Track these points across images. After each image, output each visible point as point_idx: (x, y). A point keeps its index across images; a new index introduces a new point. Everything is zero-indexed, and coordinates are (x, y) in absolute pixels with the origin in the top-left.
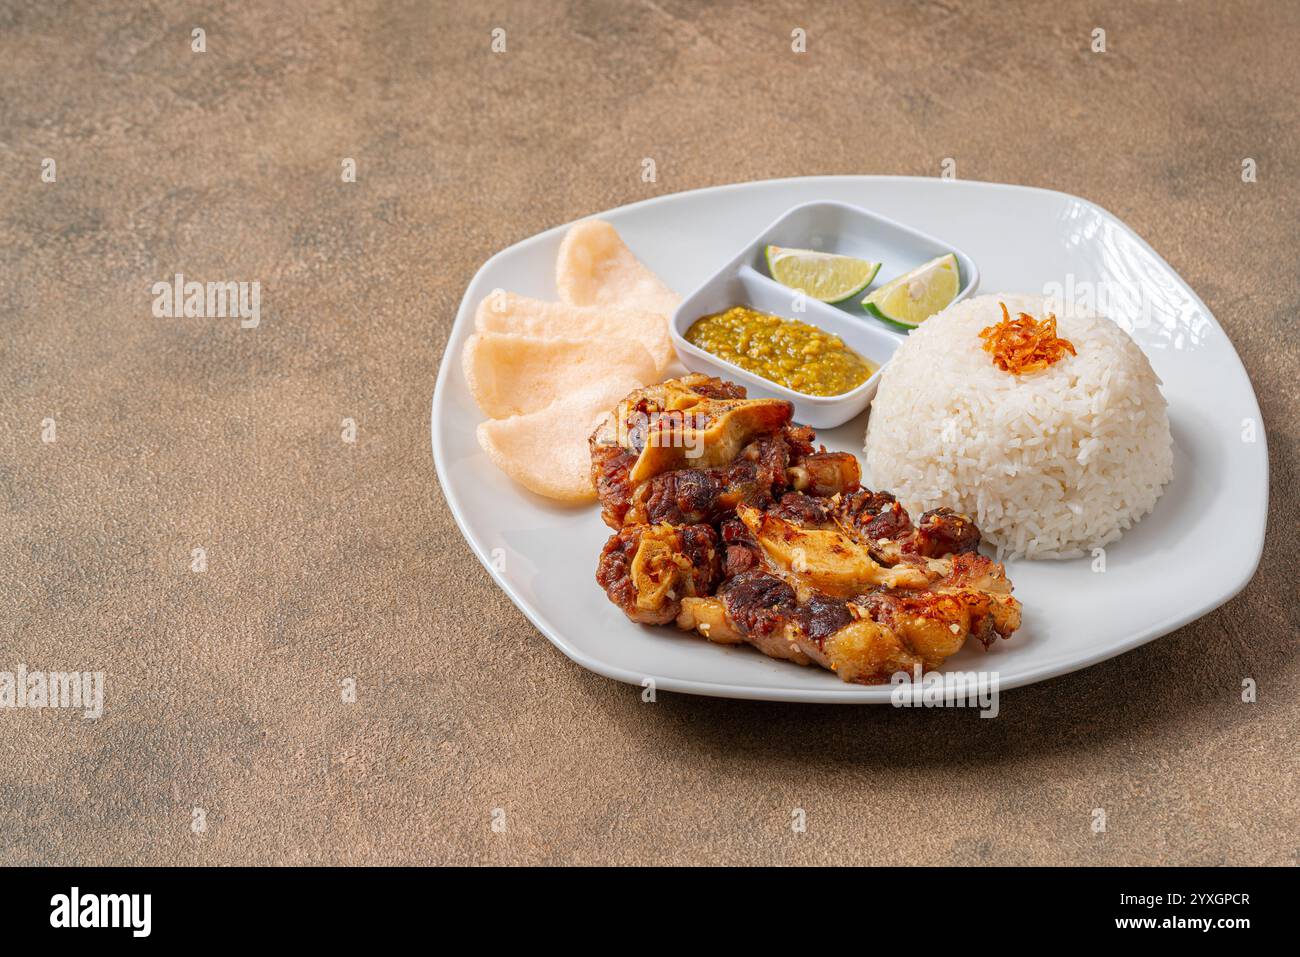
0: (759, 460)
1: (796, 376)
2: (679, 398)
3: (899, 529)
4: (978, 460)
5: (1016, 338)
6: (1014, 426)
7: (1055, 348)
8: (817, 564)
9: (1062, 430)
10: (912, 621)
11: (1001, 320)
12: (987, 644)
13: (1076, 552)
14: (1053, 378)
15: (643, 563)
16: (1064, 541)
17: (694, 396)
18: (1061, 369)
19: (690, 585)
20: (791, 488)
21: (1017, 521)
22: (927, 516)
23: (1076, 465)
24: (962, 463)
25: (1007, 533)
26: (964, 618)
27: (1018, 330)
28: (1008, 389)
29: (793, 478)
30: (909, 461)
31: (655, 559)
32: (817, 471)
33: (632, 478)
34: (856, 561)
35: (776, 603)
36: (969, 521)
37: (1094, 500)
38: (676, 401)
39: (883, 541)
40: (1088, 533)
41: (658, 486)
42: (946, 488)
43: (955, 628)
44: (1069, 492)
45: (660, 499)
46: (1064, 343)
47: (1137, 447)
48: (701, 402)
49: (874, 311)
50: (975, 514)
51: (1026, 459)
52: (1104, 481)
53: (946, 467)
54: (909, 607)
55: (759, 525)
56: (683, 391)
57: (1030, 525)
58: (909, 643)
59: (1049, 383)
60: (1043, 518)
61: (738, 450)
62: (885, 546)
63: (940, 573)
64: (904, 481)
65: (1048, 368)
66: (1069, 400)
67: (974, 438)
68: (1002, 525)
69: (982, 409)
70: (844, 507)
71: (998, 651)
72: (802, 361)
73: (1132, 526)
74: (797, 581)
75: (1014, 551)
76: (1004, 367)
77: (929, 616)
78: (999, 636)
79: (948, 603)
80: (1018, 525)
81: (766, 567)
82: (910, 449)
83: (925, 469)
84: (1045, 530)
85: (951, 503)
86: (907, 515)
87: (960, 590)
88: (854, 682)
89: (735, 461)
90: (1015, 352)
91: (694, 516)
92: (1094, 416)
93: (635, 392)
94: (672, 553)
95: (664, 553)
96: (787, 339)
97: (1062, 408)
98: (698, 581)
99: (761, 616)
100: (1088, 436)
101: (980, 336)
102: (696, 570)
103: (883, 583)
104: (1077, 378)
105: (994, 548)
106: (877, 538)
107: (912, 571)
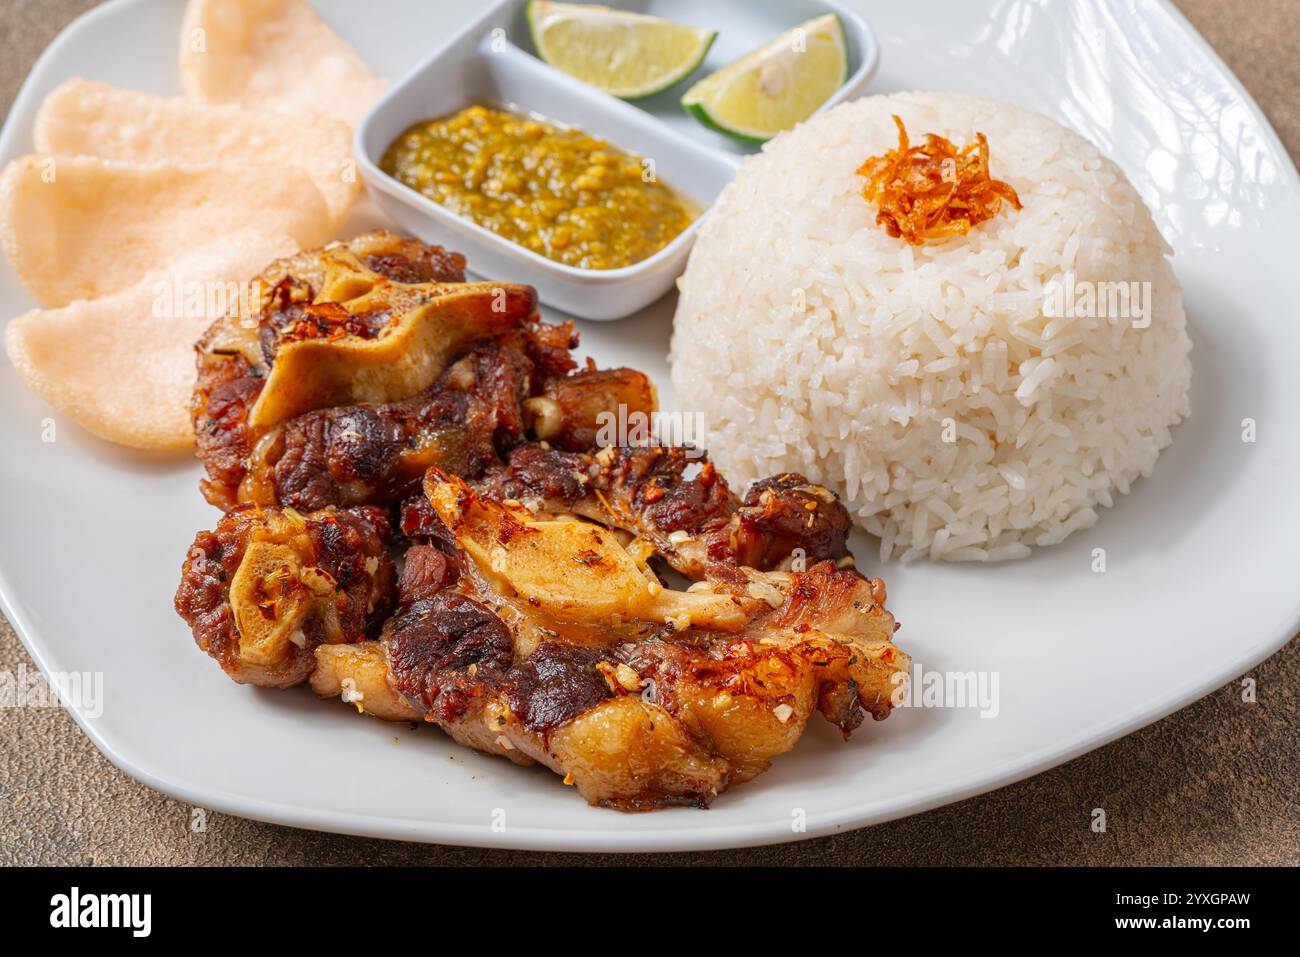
0: (472, 389)
1: (560, 230)
2: (341, 280)
3: (707, 514)
4: (845, 394)
5: (918, 178)
6: (906, 338)
7: (983, 198)
8: (552, 586)
9: (991, 346)
10: (709, 699)
11: (896, 145)
12: (847, 730)
13: (1016, 548)
14: (977, 252)
15: (250, 584)
16: (995, 531)
17: (367, 276)
18: (993, 236)
19: (333, 623)
20: (532, 436)
21: (913, 499)
22: (758, 489)
23: (1014, 406)
24: (819, 400)
25: (897, 517)
26: (803, 692)
27: (924, 163)
28: (899, 271)
29: (535, 417)
30: (731, 390)
31: (270, 578)
32: (576, 406)
33: (252, 423)
34: (622, 581)
35: (475, 660)
36: (830, 499)
37: (1048, 462)
38: (335, 286)
39: (678, 537)
40: (1037, 517)
41: (296, 435)
42: (795, 439)
43: (783, 712)
44: (1002, 450)
45: (298, 459)
46: (1000, 188)
47: (1124, 370)
48: (376, 288)
49: (701, 115)
50: (843, 484)
51: (926, 395)
52: (1064, 432)
53: (791, 403)
54: (702, 674)
55: (457, 514)
56: (349, 266)
57: (937, 505)
58: (702, 737)
59: (971, 261)
60: (958, 495)
61: (438, 370)
62: (681, 545)
63: (769, 599)
64: (726, 422)
65: (972, 231)
66: (1006, 291)
67: (839, 357)
68: (888, 504)
69: (853, 306)
70: (617, 471)
71: (868, 741)
72: (571, 204)
73: (1114, 500)
74: (519, 614)
75: (910, 546)
76: (895, 230)
77: (737, 692)
78: (868, 715)
79: (775, 664)
80: (915, 505)
81: (470, 587)
82: (734, 369)
83: (758, 406)
84: (961, 513)
85: (801, 465)
86: (724, 486)
87: (799, 638)
88: (606, 806)
89: (431, 392)
90: (916, 203)
91: (356, 490)
92: (1048, 320)
93: (276, 264)
94: (300, 567)
95: (285, 568)
96: (550, 163)
97: (990, 308)
98: (346, 616)
99: (448, 683)
100: (1035, 353)
101: (859, 172)
102: (342, 596)
103: (668, 620)
104: (1022, 250)
105: (876, 541)
106: (670, 530)
107: (720, 598)
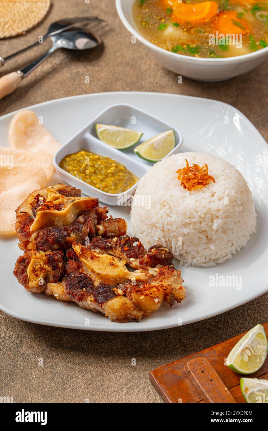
0: (84, 223)
1: (104, 183)
2: (52, 196)
3: (139, 254)
4: (172, 226)
5: (190, 174)
6: (187, 213)
7: (206, 179)
8: (103, 270)
9: (207, 216)
10: (139, 297)
11: (186, 166)
12: (171, 305)
13: (212, 264)
14: (204, 193)
15: (32, 268)
16: (207, 259)
17: (58, 195)
18: (208, 189)
19: (51, 278)
20: (97, 234)
21: (188, 251)
22: (151, 248)
23: (212, 230)
24: (166, 227)
25: (184, 255)
26: (161, 296)
27: (192, 171)
28: (186, 197)
29: (98, 230)
30: (145, 224)
31: (37, 267)
32: (108, 227)
33: (31, 230)
34: (119, 270)
35: (85, 287)
36: (168, 251)
37: (220, 243)
38: (51, 197)
39: (132, 259)
40: (217, 256)
41: (41, 233)
42: (160, 237)
43: (156, 300)
44: (209, 240)
45: (42, 239)
46: (210, 177)
47: (239, 222)
48: (61, 198)
49: (138, 154)
50: (171, 247)
51: (192, 227)
52: (224, 236)
53: (159, 228)
54: (138, 291)
55: (81, 253)
56: (54, 192)
57: (193, 253)
58: (138, 306)
59: (203, 195)
60: (199, 250)
61: (75, 218)
62: (133, 261)
63: (153, 274)
64: (144, 232)
65: (203, 188)
66: (211, 202)
67: (171, 217)
68: (182, 252)
69: (175, 205)
70: (118, 243)
71: (176, 308)
72: (107, 176)
73: (236, 252)
74: (95, 277)
75: (187, 263)
76: (185, 187)
77: (146, 295)
78: (176, 302)
79: (155, 289)
80: (188, 253)
81: (83, 270)
82: (146, 219)
83: (152, 228)
84: (200, 255)
85: (162, 242)
86: (143, 247)
87: (160, 283)
88: (115, 321)
89: (73, 223)
90: (190, 181)
91: (56, 247)
92: (221, 209)
93: (35, 191)
94: (44, 265)
95: (40, 265)
96: (102, 166)
97: (207, 207)
98: (54, 276)
99: (79, 292)
100: (217, 217)
101: (177, 172)
102: (53, 272)
103: (130, 279)
104: (215, 192)
105: (179, 261)
106: (130, 258)
107: (142, 274)
